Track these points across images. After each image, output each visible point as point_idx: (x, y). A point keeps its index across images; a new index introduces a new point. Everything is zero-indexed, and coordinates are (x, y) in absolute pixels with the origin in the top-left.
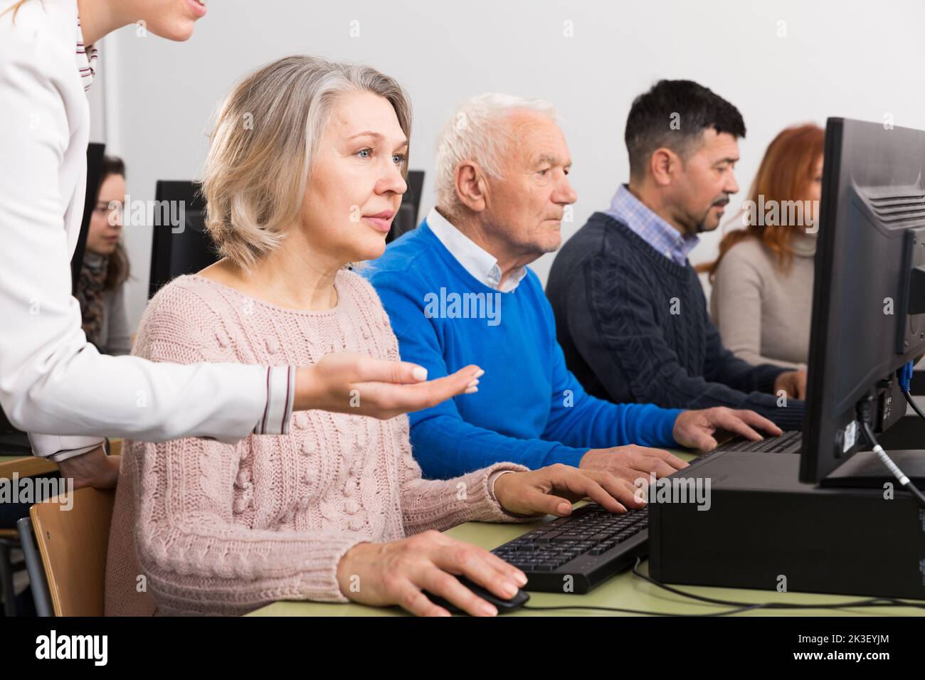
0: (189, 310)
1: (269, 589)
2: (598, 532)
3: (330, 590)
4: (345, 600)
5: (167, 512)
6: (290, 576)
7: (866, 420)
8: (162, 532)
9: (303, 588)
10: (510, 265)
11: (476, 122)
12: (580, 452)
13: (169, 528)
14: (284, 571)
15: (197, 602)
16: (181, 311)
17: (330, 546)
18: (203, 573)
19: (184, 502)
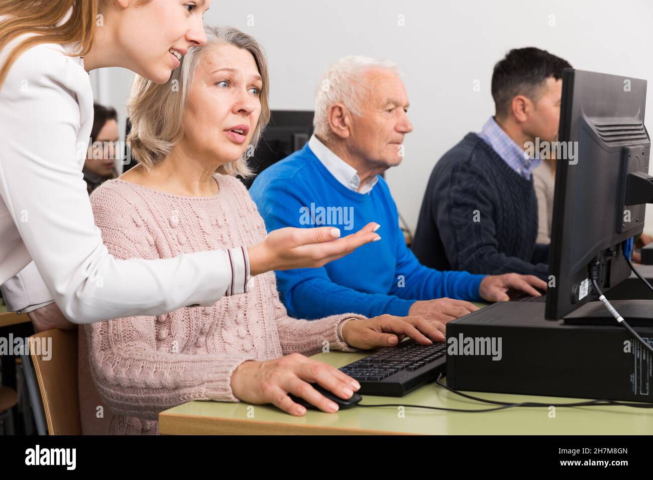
0: (113, 203)
1: (185, 394)
2: (415, 356)
3: (227, 394)
4: (237, 400)
5: (111, 344)
6: (198, 385)
7: (595, 278)
8: (109, 357)
9: (208, 393)
10: (366, 175)
11: (343, 77)
12: (410, 302)
13: (114, 355)
14: (194, 381)
15: (136, 404)
16: (107, 205)
17: (226, 364)
18: (139, 385)
19: (122, 336)
